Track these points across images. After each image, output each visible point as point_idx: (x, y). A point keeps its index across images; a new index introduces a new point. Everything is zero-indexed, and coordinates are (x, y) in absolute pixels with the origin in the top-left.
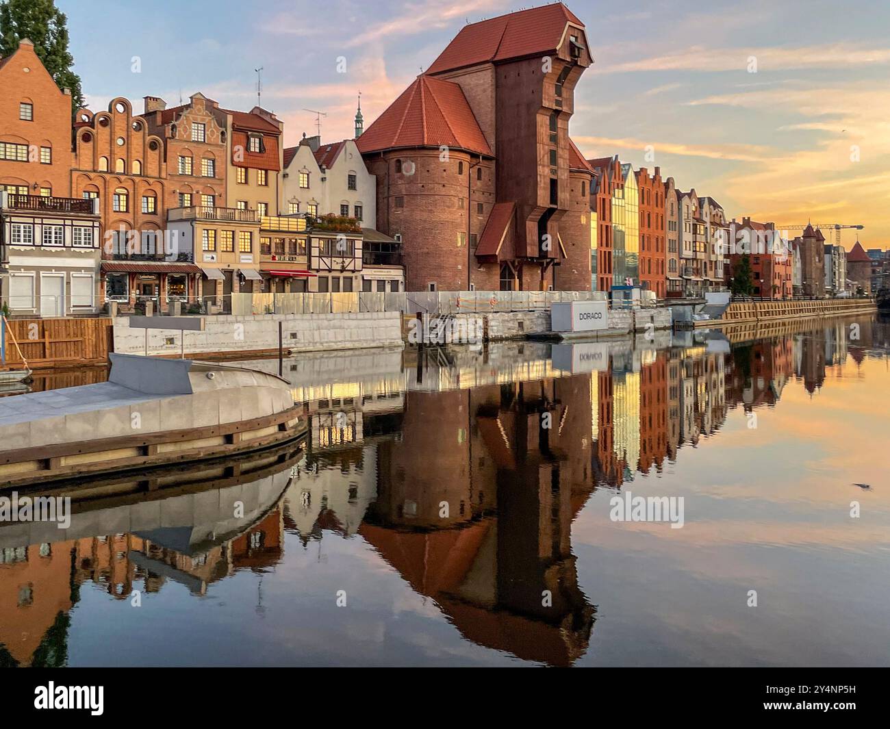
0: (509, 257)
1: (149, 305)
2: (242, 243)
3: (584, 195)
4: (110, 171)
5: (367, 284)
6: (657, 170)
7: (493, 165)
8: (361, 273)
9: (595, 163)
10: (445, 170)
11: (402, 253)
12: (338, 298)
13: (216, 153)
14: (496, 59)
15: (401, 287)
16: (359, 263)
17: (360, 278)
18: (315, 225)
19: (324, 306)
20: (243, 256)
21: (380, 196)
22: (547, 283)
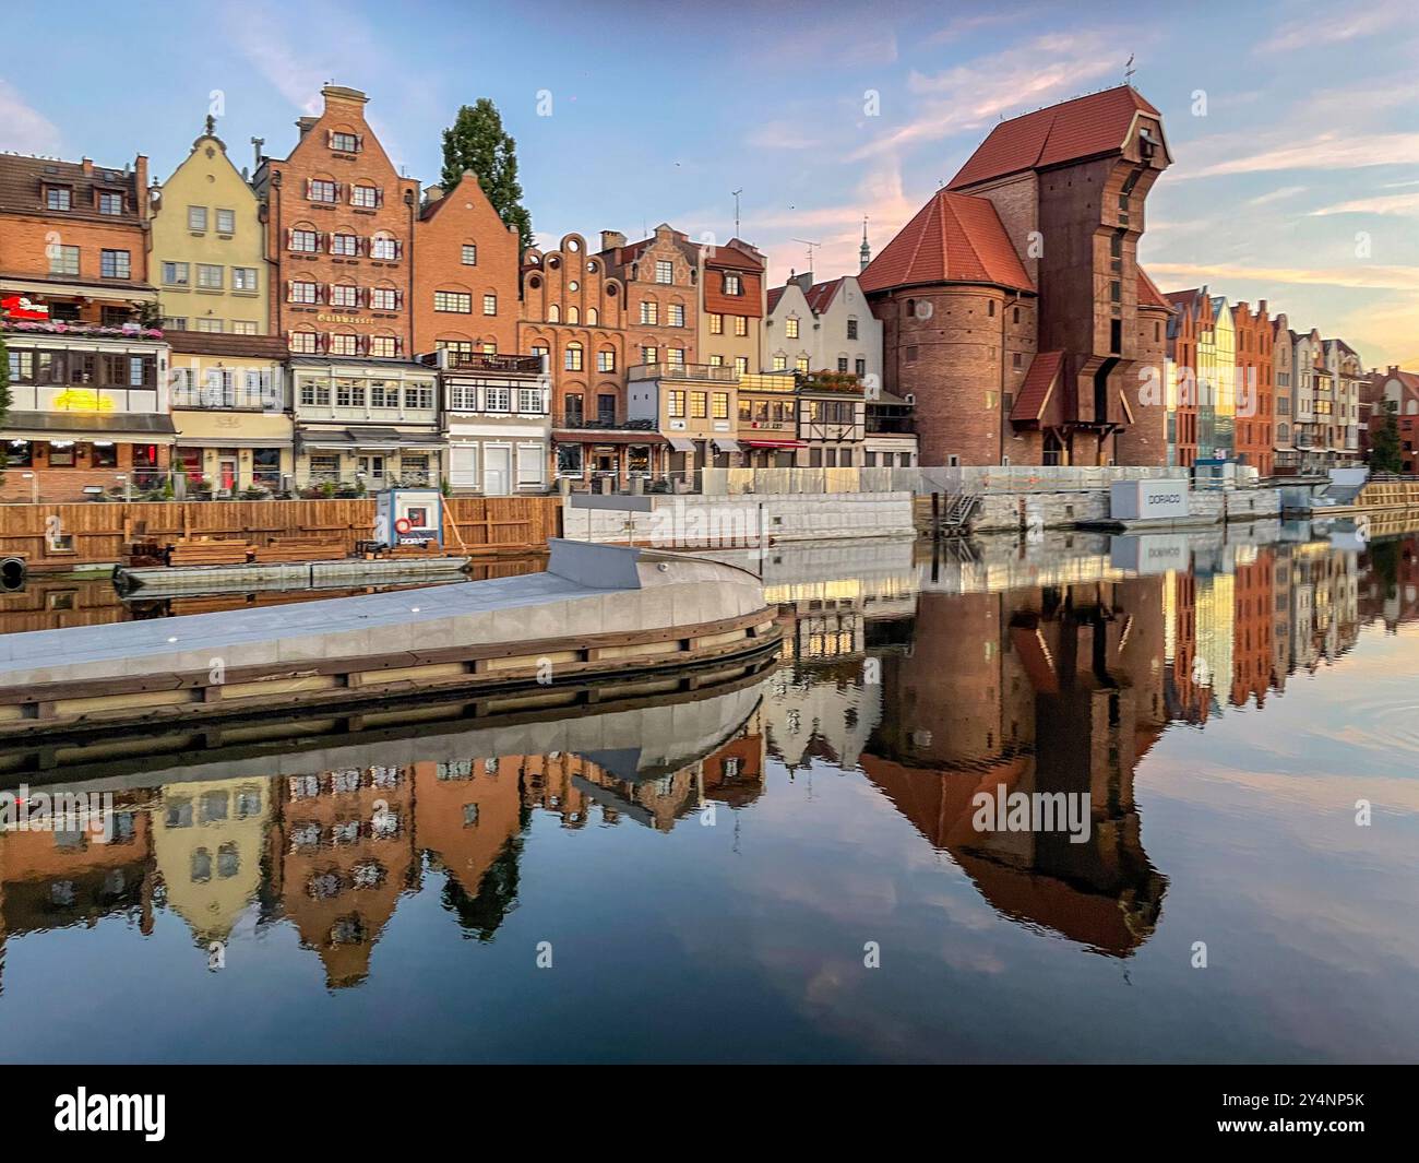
0: (1056, 422)
1: (606, 483)
2: (717, 408)
3: (1157, 340)
4: (562, 322)
5: (870, 458)
6: (1263, 304)
7: (1034, 303)
8: (863, 443)
9: (1174, 298)
10: (971, 312)
11: (915, 417)
12: (833, 475)
13: (686, 297)
14: (1041, 164)
15: (914, 462)
16: (860, 430)
17: (861, 449)
18: (806, 384)
19: (816, 484)
20: (718, 423)
21: (888, 346)
22: (1108, 455)
